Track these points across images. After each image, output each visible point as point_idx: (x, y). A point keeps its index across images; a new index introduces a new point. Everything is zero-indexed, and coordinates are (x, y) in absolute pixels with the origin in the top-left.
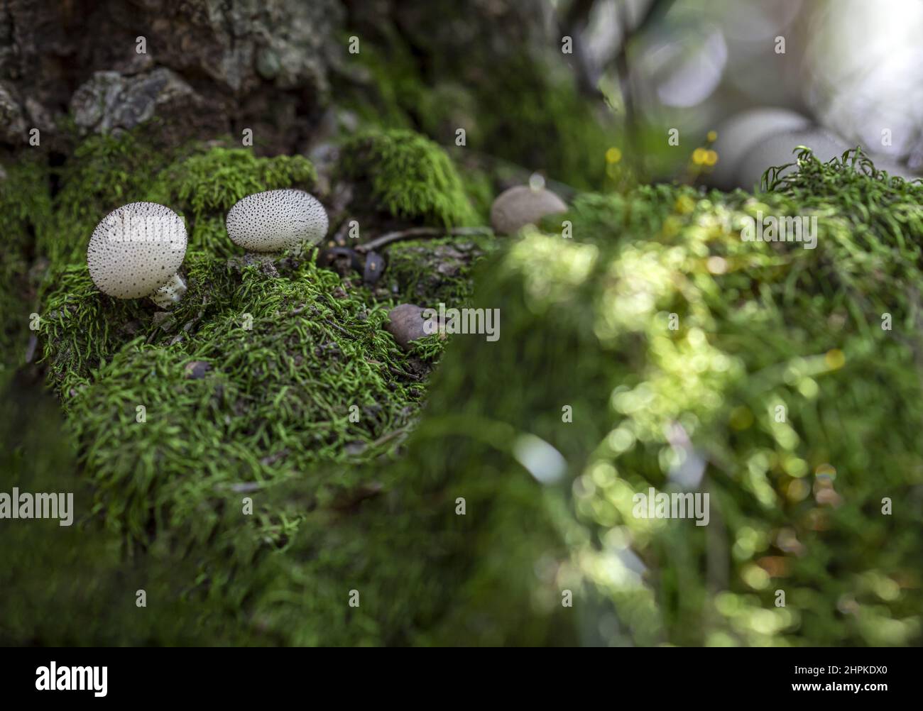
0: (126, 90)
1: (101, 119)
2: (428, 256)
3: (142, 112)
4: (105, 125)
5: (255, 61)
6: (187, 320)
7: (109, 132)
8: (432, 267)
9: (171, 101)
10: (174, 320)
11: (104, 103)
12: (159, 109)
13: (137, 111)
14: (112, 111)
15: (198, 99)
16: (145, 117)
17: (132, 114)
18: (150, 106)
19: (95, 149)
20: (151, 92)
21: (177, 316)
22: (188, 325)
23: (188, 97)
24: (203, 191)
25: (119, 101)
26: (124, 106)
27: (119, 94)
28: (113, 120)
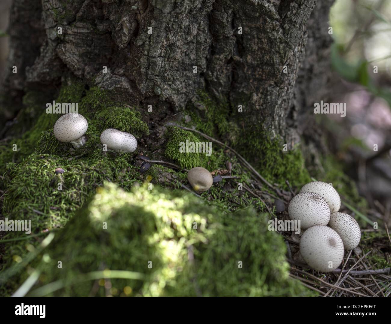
0: (110, 78)
1: (100, 83)
2: (160, 173)
3: (111, 87)
4: (100, 85)
5: (153, 89)
6: (78, 155)
7: (100, 88)
8: (158, 177)
9: (121, 88)
10: (74, 153)
11: (103, 78)
12: (116, 88)
13: (110, 86)
14: (103, 82)
15: (131, 91)
16: (111, 89)
17: (108, 86)
18: (113, 86)
19: (95, 91)
20: (116, 82)
21: (75, 152)
22: (77, 156)
23: (127, 89)
24: (110, 119)
25: (107, 80)
26: (107, 83)
27: (108, 78)
28: (103, 85)
